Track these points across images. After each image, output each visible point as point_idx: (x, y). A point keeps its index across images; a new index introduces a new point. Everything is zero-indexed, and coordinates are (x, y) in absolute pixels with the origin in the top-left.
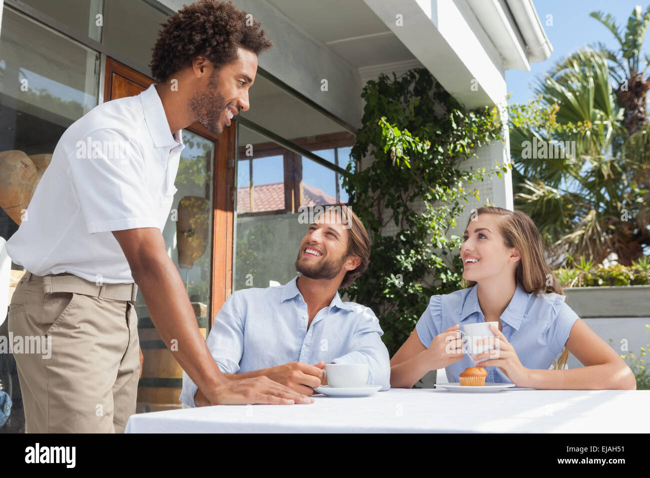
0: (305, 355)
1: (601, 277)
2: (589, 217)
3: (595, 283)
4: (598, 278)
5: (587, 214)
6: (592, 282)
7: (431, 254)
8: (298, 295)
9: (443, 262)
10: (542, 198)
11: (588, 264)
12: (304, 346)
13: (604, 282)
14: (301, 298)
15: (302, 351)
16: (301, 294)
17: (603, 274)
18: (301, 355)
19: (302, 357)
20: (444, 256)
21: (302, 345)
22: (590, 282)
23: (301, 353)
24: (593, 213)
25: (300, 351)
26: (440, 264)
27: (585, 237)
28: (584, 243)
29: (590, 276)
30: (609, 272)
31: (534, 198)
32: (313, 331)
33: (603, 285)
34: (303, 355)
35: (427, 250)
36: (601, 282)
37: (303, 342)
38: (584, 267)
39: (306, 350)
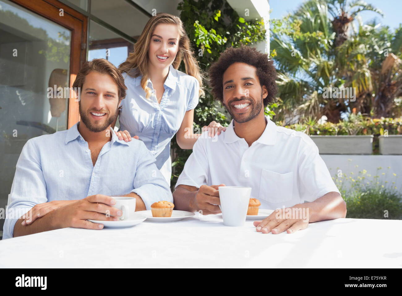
0: (95, 180)
1: (319, 129)
2: (313, 95)
3: (315, 133)
4: (317, 130)
5: (312, 93)
6: (314, 133)
7: (217, 111)
8: (79, 136)
9: (225, 117)
10: (287, 83)
11: (313, 122)
12: (93, 174)
13: (321, 133)
14: (82, 138)
15: (92, 177)
16: (81, 136)
17: (320, 128)
18: (91, 181)
19: (93, 182)
20: (225, 113)
21: (92, 173)
22: (312, 133)
23: (91, 179)
24: (315, 92)
25: (91, 178)
26: (223, 118)
27: (311, 106)
28: (310, 110)
29: (312, 129)
30: (324, 127)
31: (282, 83)
32: (101, 162)
33: (320, 134)
34: (93, 180)
35: (215, 109)
36: (318, 132)
37: (92, 171)
38: (311, 124)
39: (95, 177)
